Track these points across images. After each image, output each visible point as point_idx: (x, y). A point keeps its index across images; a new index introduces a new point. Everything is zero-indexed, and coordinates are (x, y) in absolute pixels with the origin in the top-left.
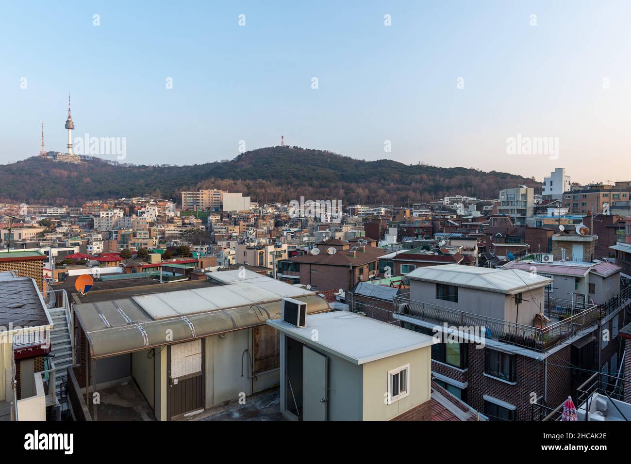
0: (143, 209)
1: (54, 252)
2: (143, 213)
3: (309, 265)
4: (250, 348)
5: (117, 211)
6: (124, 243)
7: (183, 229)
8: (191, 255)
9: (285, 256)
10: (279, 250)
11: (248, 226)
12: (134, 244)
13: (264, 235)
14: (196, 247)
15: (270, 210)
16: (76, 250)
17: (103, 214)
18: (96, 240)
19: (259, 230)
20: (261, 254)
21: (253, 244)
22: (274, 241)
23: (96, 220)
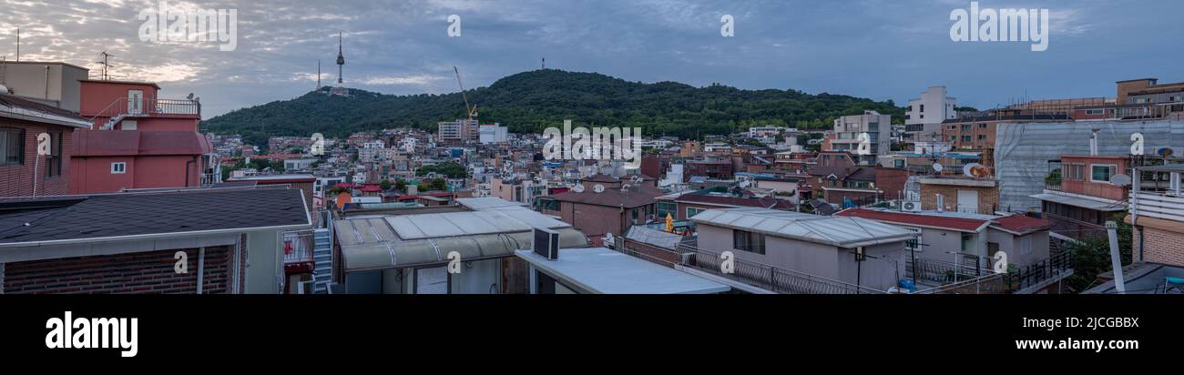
0: (402, 140)
1: (325, 181)
2: (402, 144)
3: (571, 204)
4: (498, 283)
5: (378, 142)
6: (384, 174)
7: (440, 161)
8: (446, 189)
9: (545, 193)
10: (537, 185)
11: (505, 158)
12: (392, 176)
13: (520, 169)
14: (451, 180)
15: (529, 142)
16: (343, 179)
17: (367, 145)
18: (360, 171)
19: (516, 164)
20: (518, 189)
21: (509, 178)
22: (533, 176)
23: (360, 152)
